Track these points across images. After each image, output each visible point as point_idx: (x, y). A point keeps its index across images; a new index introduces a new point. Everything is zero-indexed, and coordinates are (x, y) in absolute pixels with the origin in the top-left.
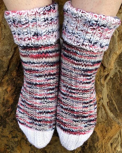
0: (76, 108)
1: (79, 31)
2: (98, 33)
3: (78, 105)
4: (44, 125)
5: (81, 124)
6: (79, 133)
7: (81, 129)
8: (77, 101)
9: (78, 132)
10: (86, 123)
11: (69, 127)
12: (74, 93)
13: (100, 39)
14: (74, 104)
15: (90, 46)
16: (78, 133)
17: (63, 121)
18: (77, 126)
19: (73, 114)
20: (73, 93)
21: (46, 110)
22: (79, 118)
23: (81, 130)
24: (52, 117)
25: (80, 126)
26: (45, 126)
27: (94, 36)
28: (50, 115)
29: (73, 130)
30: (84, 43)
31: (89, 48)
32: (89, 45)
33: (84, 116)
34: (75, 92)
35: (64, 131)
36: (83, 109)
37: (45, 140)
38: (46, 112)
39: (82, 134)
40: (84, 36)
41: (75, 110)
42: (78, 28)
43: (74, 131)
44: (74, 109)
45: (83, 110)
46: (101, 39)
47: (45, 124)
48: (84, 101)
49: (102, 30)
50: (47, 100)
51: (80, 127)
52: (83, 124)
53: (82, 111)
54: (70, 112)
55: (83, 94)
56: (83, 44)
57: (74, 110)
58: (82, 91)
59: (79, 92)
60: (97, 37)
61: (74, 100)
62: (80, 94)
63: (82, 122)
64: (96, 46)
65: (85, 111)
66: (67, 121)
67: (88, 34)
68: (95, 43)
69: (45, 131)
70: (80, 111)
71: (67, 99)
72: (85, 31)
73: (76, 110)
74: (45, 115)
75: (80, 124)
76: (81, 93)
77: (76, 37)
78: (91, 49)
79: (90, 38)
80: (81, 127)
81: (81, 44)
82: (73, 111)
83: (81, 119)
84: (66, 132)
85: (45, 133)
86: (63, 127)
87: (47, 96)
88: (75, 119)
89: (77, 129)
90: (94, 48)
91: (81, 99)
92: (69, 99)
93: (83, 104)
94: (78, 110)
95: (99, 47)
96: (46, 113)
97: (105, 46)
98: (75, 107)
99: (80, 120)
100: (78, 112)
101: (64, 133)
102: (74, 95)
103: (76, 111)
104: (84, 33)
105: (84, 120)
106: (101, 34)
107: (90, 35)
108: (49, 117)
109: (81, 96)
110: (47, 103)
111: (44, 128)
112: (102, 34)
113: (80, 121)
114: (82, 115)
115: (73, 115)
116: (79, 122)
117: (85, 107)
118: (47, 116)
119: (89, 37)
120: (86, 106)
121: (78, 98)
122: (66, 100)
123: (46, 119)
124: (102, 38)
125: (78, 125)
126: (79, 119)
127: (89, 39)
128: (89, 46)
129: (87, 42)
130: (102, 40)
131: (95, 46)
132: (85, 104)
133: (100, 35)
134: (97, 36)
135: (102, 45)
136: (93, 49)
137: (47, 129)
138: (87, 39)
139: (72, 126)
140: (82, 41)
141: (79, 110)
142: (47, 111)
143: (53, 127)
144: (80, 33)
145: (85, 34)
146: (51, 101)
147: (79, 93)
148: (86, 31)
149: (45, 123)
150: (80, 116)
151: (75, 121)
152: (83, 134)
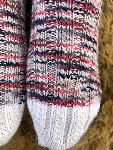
0: (66, 46)
3: (71, 38)
4: (3, 92)
5: (75, 82)
6: (72, 103)
7: (75, 93)
8: (71, 28)
9: (69, 99)
10: (86, 82)
11: (52, 90)
12: (65, 9)
14: (63, 37)
16: (69, 102)
17: (39, 81)
18: (68, 86)
19: (59, 60)
20: (62, 10)
21: (6, 59)
22: (72, 69)
23: (75, 96)
24: (19, 75)
25: (72, 87)
26: (6, 93)
28: (14, 70)
29: (58, 96)
33: (83, 66)
34: (68, 7)
35: (41, 101)
36: (82, 48)
37: (7, 124)
38: (5, 63)
39: (78, 106)
41: (64, 49)
43: (61, 97)
44: (62, 48)
45: (81, 53)
47: (6, 89)
48: (85, 32)
50: (4, 37)
51: (73, 91)
52: (80, 83)
53: (79, 54)
54: (52, 58)
55: (85, 12)
57: (61, 51)
58: (84, 4)
59: (76, 6)
61: (64, 27)
62: (78, 14)
63: (78, 79)
65: (85, 55)
66: (46, 79)
69: (7, 104)
70: (76, 53)
71: (47, 28)
73: (66, 50)
74: (5, 71)
75: (73, 82)
76: (81, 10)
80: (74, 89)
82: (58, 54)
83: (76, 73)
84: (45, 102)
85: (5, 109)
86: (40, 92)
87: (4, 28)
88: (63, 72)
89: (68, 94)
91: (79, 25)
92: (52, 28)
93: (83, 39)
94: (70, 52)
96: (5, 65)
98: (65, 43)
99: (74, 74)
100: (71, 56)
101: (42, 104)
102: (65, 15)
103: (66, 52)
105: (83, 75)
108: (12, 73)
109: (82, 17)
110: (5, 44)
111: (3, 98)
113: (74, 77)
114: (78, 64)
115: (58, 64)
116: (71, 79)
117: (86, 46)
118: (8, 72)
120: (87, 44)
121: (72, 22)
122: (46, 32)
123: (7, 79)
125: (69, 84)
126: (70, 72)
132: (86, 40)
137: (11, 99)
139: (57, 86)
141: (73, 50)
142: (8, 62)
143: (22, 96)
146: (13, 41)
147: (76, 9)
149: (6, 86)
150: (74, 66)
151: (63, 76)
152: (81, 105)
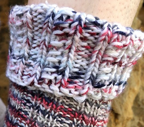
1: (34, 48)
2: (83, 47)
13: (87, 62)
15: (61, 83)
27: (70, 54)
30: (43, 77)
31: (58, 90)
32: (57, 81)
40: (44, 56)
42: (30, 43)
46: (92, 63)
49: (92, 38)
56: (41, 80)
60: (80, 57)
64: (81, 84)
67: (51, 52)
68: (75, 75)
72: (45, 44)
77: (26, 64)
78: (66, 91)
79: (60, 62)
81: (36, 81)
90: (73, 90)
95: (88, 86)
97: (110, 83)
104: (43, 49)
106: (91, 50)
107: (59, 53)
112: (93, 48)
119: (56, 60)
124: (96, 61)
127: (57, 65)
128: (59, 85)
129: (52, 73)
130: (95, 66)
131: (76, 83)
133: (87, 51)
134: (79, 55)
135: (98, 80)
136: (70, 92)
138: (51, 63)
140: (37, 70)
144: (36, 52)
145: (45, 52)
148: (47, 43)
